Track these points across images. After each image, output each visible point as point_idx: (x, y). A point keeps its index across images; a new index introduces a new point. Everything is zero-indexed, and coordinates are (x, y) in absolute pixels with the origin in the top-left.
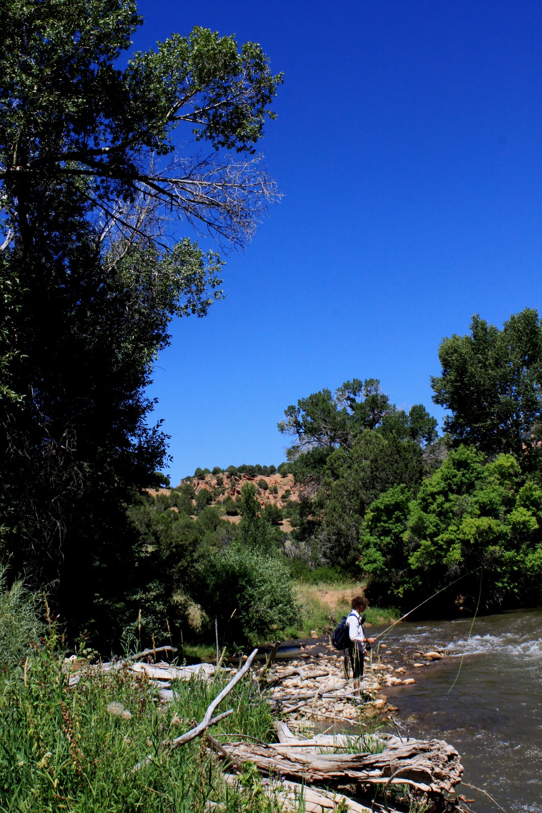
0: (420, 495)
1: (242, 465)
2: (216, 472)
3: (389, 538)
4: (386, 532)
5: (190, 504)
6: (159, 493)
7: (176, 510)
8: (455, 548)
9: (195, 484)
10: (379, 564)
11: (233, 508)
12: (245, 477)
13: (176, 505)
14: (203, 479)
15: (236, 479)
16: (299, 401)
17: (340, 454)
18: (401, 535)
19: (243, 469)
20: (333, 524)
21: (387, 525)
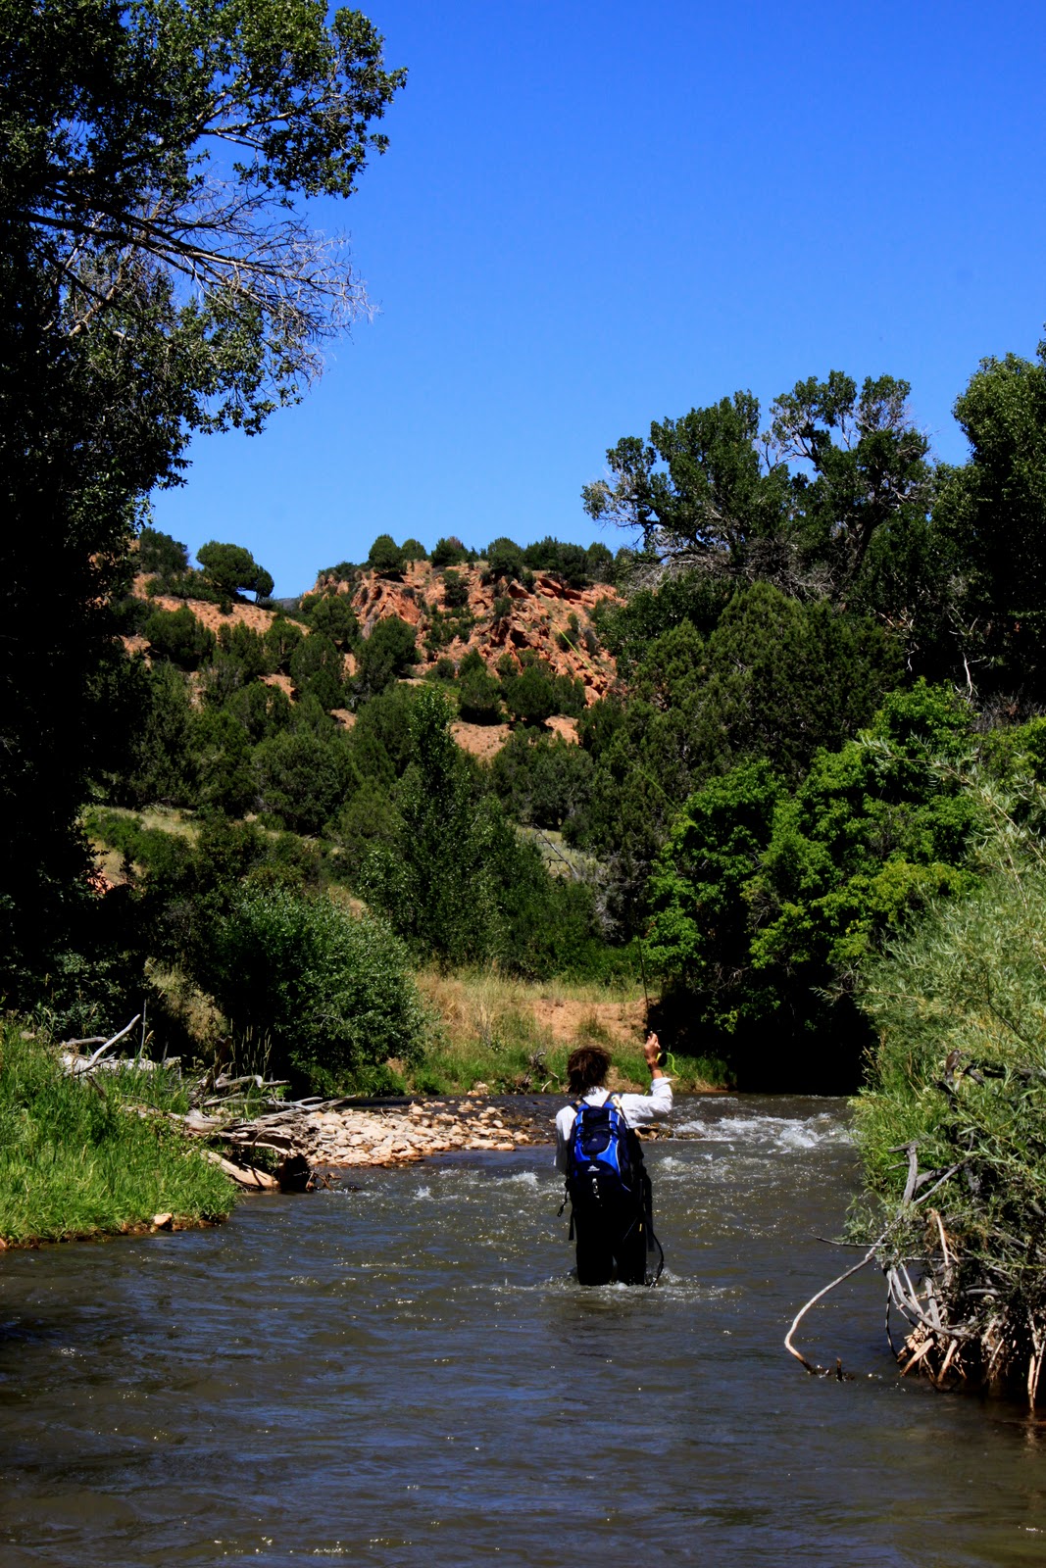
0: (803, 792)
1: (541, 539)
2: (447, 554)
3: (717, 887)
4: (712, 874)
5: (337, 667)
6: (232, 621)
7: (284, 683)
8: (857, 930)
9: (365, 591)
10: (683, 948)
11: (486, 696)
12: (546, 584)
13: (285, 669)
14: (396, 577)
15: (513, 590)
16: (654, 425)
17: (686, 639)
18: (745, 885)
19: (545, 554)
20: (638, 830)
21: (715, 856)
